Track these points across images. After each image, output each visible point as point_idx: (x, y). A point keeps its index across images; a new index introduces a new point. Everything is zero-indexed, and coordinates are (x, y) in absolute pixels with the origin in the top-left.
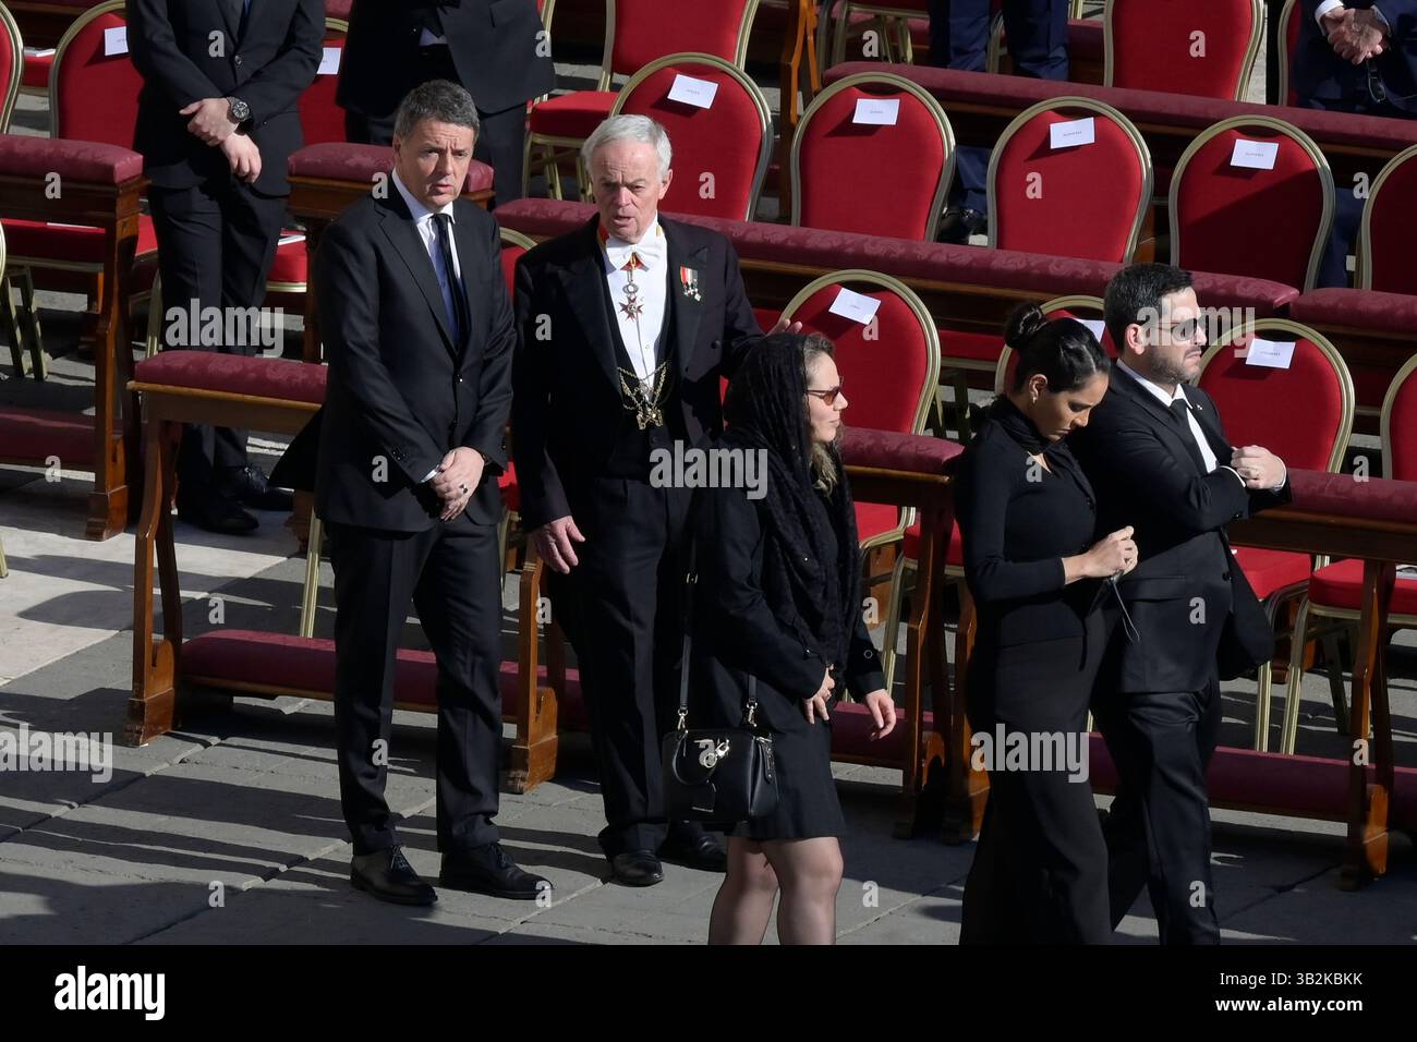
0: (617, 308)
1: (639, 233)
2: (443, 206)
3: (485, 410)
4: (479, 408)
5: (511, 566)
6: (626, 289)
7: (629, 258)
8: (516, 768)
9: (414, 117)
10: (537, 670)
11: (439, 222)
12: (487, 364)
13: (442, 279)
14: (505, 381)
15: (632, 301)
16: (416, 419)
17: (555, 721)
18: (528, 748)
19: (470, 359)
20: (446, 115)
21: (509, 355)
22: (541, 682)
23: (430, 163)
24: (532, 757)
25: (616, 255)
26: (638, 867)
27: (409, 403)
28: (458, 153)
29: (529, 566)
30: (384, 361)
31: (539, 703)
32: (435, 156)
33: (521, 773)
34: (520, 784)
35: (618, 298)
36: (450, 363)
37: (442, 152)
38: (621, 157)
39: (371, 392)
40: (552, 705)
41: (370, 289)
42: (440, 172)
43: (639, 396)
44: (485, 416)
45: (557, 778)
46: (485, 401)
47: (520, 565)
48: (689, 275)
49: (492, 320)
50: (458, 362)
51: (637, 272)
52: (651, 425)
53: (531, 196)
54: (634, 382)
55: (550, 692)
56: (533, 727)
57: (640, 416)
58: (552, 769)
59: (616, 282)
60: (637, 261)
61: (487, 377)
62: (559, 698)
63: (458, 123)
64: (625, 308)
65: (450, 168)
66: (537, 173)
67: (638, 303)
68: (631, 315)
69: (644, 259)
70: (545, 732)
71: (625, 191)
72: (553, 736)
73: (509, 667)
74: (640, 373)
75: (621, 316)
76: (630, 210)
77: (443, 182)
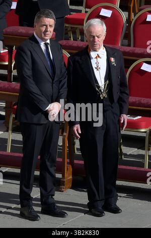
0: (94, 68)
1: (99, 48)
2: (47, 40)
3: (61, 93)
4: (59, 92)
5: (60, 134)
6: (96, 63)
7: (96, 55)
8: (62, 185)
9: (39, 17)
10: (67, 160)
11: (46, 44)
12: (61, 81)
13: (47, 59)
14: (66, 86)
15: (98, 66)
16: (43, 94)
17: (71, 174)
18: (65, 180)
19: (56, 79)
20: (47, 16)
21: (66, 79)
22: (68, 163)
23: (44, 29)
24: (66, 182)
25: (93, 54)
26: (98, 212)
27: (41, 91)
28: (50, 26)
29: (65, 134)
30: (34, 80)
31: (67, 169)
32: (45, 27)
33: (63, 187)
34: (63, 189)
35: (94, 66)
36: (51, 80)
37: (46, 26)
38: (95, 29)
39: (31, 88)
40: (71, 169)
41: (29, 61)
42: (46, 31)
43: (100, 91)
44: (61, 94)
45: (72, 188)
46: (61, 91)
47: (62, 134)
48: (112, 60)
49: (61, 70)
50: (53, 80)
51: (98, 59)
52: (104, 97)
53: (65, 40)
54: (99, 87)
55: (70, 166)
56: (66, 175)
57: (101, 96)
58: (71, 186)
59: (93, 62)
60: (98, 56)
61: (61, 85)
62: (72, 167)
63: (50, 18)
64: (96, 68)
65: (49, 30)
66: (67, 34)
67: (99, 67)
68: (97, 70)
69: (100, 55)
70: (69, 176)
71: (96, 38)
72: (71, 177)
73: (60, 160)
74: (100, 85)
75: (95, 70)
76: (98, 43)
77: (47, 33)
